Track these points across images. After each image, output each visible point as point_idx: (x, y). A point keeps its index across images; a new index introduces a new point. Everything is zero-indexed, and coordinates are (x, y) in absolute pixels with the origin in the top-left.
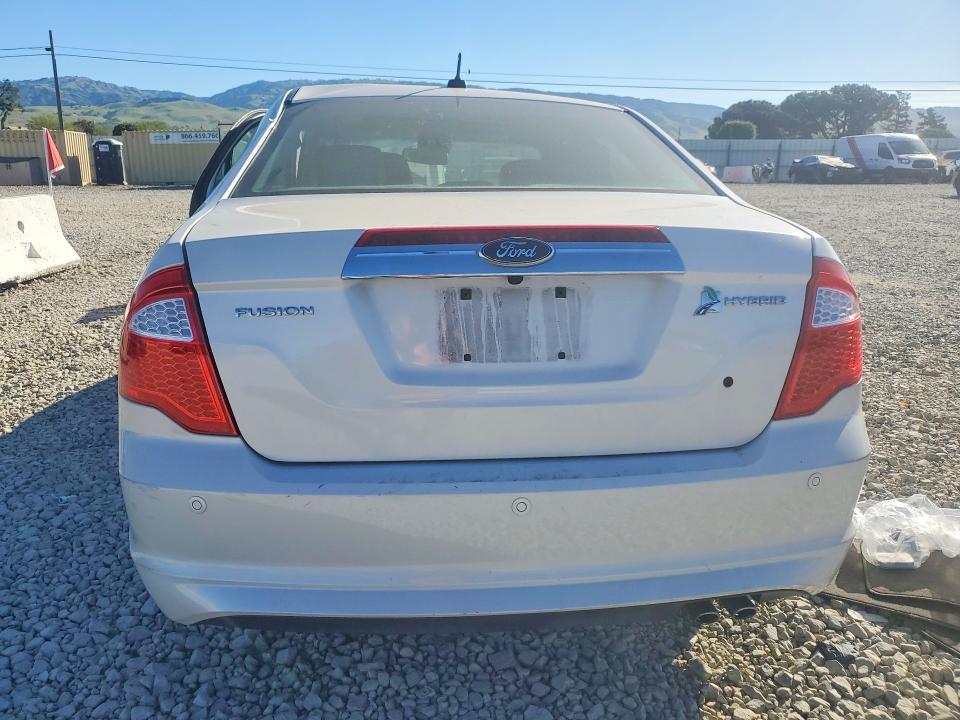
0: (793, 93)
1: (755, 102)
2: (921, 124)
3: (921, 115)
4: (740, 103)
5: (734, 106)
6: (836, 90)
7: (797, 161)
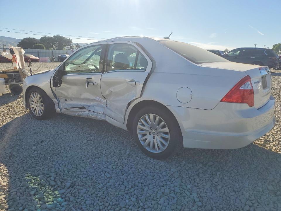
0: (43, 36)
1: (31, 38)
2: (76, 47)
3: (76, 45)
4: (26, 38)
5: (24, 39)
6: (54, 36)
7: (60, 56)
